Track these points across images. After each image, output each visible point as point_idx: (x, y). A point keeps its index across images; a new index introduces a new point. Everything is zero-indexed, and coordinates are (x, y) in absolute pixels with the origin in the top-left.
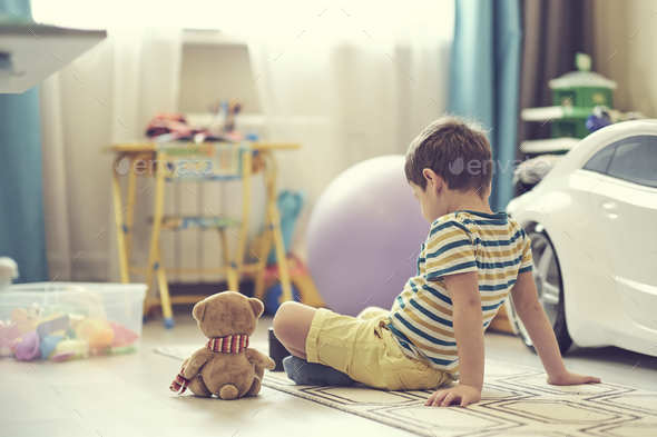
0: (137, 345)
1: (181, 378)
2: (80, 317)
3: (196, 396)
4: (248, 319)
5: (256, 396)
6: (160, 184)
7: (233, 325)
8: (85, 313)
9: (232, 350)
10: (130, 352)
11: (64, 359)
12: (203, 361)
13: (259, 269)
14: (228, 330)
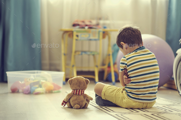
0: (61, 90)
1: (64, 101)
2: (44, 81)
3: (68, 107)
4: (84, 85)
5: (87, 108)
6: (74, 41)
7: (79, 86)
8: (46, 80)
9: (79, 94)
10: (59, 92)
11: (38, 94)
12: (70, 97)
13: (106, 67)
14: (78, 88)
